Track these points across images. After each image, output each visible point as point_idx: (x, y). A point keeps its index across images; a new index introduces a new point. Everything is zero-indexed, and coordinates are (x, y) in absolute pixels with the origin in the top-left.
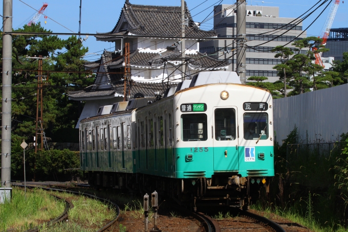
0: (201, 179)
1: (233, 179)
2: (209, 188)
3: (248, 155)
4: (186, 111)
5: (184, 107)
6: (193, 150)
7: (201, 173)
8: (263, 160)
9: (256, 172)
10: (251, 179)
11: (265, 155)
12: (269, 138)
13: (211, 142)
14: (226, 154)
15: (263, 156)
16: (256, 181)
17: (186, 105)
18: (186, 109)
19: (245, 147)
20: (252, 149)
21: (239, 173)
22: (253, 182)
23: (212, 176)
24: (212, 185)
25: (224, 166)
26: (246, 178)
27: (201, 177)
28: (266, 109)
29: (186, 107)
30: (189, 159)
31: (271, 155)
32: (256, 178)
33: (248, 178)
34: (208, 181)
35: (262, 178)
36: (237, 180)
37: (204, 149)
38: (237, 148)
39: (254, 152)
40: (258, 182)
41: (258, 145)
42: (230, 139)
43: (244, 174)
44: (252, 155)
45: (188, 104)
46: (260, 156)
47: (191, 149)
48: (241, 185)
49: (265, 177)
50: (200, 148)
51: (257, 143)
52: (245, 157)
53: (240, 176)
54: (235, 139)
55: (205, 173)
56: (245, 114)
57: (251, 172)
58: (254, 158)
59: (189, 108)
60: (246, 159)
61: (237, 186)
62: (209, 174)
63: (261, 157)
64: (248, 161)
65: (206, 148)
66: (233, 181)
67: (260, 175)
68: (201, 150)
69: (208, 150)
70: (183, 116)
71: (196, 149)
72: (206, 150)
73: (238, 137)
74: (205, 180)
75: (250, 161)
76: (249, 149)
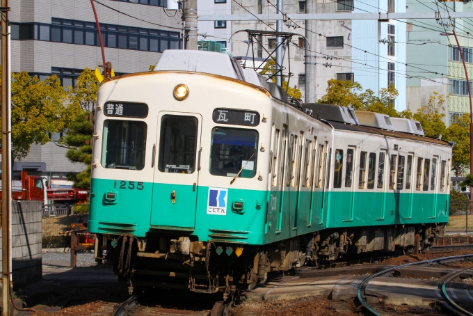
0: (125, 238)
1: (179, 244)
2: (140, 254)
3: (213, 203)
4: (114, 115)
5: (110, 107)
6: (119, 185)
7: (127, 228)
8: (242, 214)
9: (227, 235)
10: (214, 247)
11: (244, 206)
12: (257, 176)
13: (150, 174)
14: (173, 197)
15: (241, 206)
16: (225, 250)
17: (115, 103)
18: (114, 111)
19: (210, 189)
20: (223, 193)
21: (194, 234)
22: (219, 251)
23: (147, 233)
24: (147, 251)
25: (168, 218)
26: (205, 243)
27: (126, 235)
28: (257, 123)
29: (115, 107)
30: (108, 200)
31: (258, 207)
32: (225, 246)
33: (209, 245)
34: (139, 243)
35: (235, 246)
36: (186, 245)
37: (136, 185)
38: (195, 187)
39: (226, 199)
40: (229, 252)
41: (234, 186)
42: (186, 172)
43: (204, 236)
44: (222, 204)
45: (117, 103)
46: (236, 206)
47: (115, 182)
48: (196, 255)
49: (239, 245)
50: (131, 183)
51: (232, 183)
52: (208, 207)
53: (194, 239)
54: (193, 172)
55: (134, 228)
56: (216, 129)
57: (216, 233)
58: (225, 209)
59: (120, 109)
60: (210, 210)
61: (188, 257)
62: (141, 230)
63: (237, 208)
64: (213, 213)
65: (140, 183)
66: (178, 246)
67: (232, 241)
68: (131, 186)
69: (143, 187)
70: (107, 123)
71: (123, 184)
72: (140, 187)
73: (199, 169)
74: (131, 240)
75: (217, 213)
76: (217, 191)
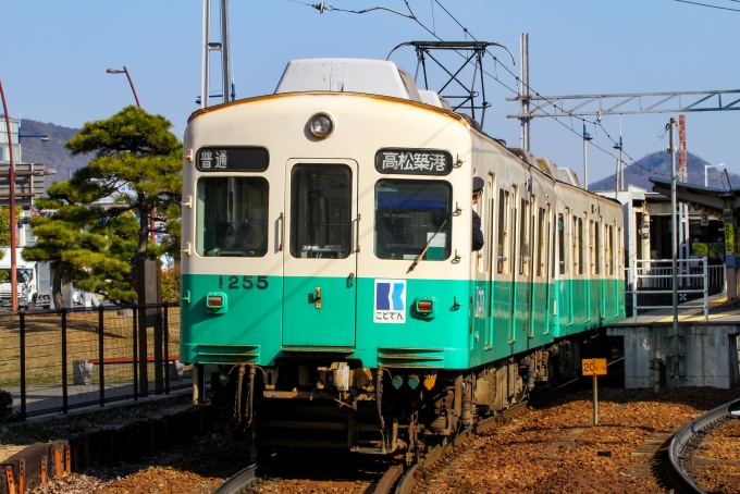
0: (242, 369)
1: (331, 374)
2: (268, 394)
3: (383, 304)
4: (213, 169)
5: (208, 157)
6: (226, 283)
7: (244, 353)
8: (429, 320)
9: (409, 356)
10: (388, 374)
11: (435, 307)
12: (452, 256)
13: (278, 263)
14: (316, 299)
15: (429, 307)
16: (406, 381)
17: (215, 150)
18: (214, 162)
19: (377, 281)
20: (398, 287)
21: (355, 357)
22: (398, 383)
23: (276, 359)
24: (279, 388)
25: (312, 333)
26: (374, 371)
27: (243, 364)
28: (449, 168)
29: (214, 156)
30: (212, 309)
31: (457, 308)
32: (406, 373)
33: (380, 373)
34: (266, 377)
35: (423, 373)
36: (343, 375)
37: (255, 281)
38: (351, 281)
39: (403, 297)
40: (414, 382)
41: (417, 274)
43: (370, 360)
44: (398, 306)
45: (218, 149)
46: (421, 307)
47: (221, 278)
48: (359, 390)
49: (430, 371)
50: (246, 278)
51: (411, 269)
52: (376, 311)
53: (355, 365)
54: (347, 254)
55: (255, 352)
56: (381, 183)
57: (391, 353)
58: (404, 313)
59: (223, 158)
60: (379, 317)
62: (263, 357)
63: (421, 312)
64: (383, 321)
65: (261, 278)
66: (330, 378)
67: (419, 365)
68: (247, 284)
69: (267, 284)
70: (203, 183)
71: (233, 281)
72: (262, 284)
73: (358, 251)
74: (253, 371)
75: (390, 321)
76: (388, 285)
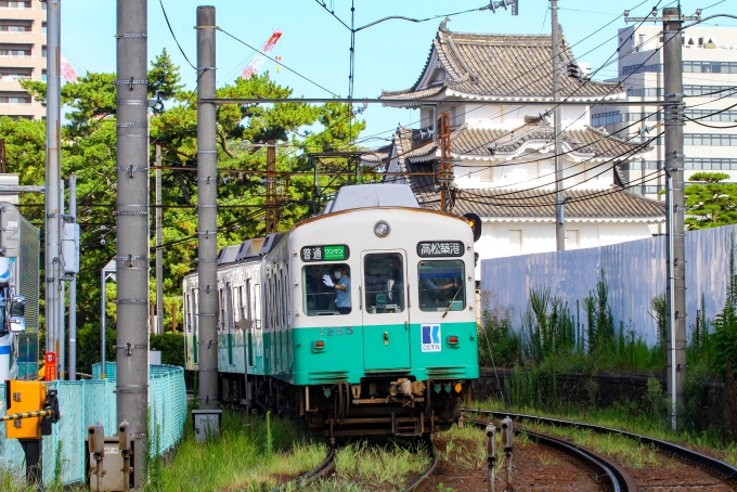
0: (340, 386)
1: (399, 386)
2: (356, 402)
3: (427, 340)
4: (312, 260)
5: (307, 252)
6: (326, 332)
7: (341, 375)
8: (457, 348)
9: (444, 372)
10: (433, 383)
11: (460, 340)
12: (468, 307)
13: (359, 316)
14: (386, 339)
15: (456, 341)
16: (443, 387)
17: (311, 248)
18: (312, 256)
19: (422, 326)
20: (436, 329)
21: (411, 374)
22: (438, 389)
23: (362, 379)
24: (362, 397)
25: (383, 360)
26: (425, 382)
27: (341, 382)
28: (462, 253)
29: (312, 251)
30: (318, 347)
31: (472, 339)
32: (443, 383)
33: (429, 383)
34: (354, 390)
35: (454, 382)
36: (407, 387)
37: (344, 330)
38: (407, 327)
39: (439, 335)
40: (448, 389)
41: (446, 320)
42: (393, 310)
43: (421, 374)
44: (436, 340)
45: (315, 247)
46: (451, 340)
48: (416, 396)
49: (457, 381)
50: (338, 329)
51: (443, 317)
52: (422, 345)
53: (413, 379)
54: (402, 309)
55: (348, 375)
56: (421, 264)
57: (434, 371)
58: (440, 345)
59: (318, 253)
60: (425, 348)
61: (408, 397)
62: (355, 377)
63: (452, 342)
64: (427, 351)
65: (348, 328)
66: (399, 388)
67: (451, 377)
68: (340, 332)
69: (352, 332)
70: (307, 268)
71: (330, 331)
72: (349, 332)
73: (409, 306)
74: (347, 387)
75: (432, 350)
76: (429, 328)
